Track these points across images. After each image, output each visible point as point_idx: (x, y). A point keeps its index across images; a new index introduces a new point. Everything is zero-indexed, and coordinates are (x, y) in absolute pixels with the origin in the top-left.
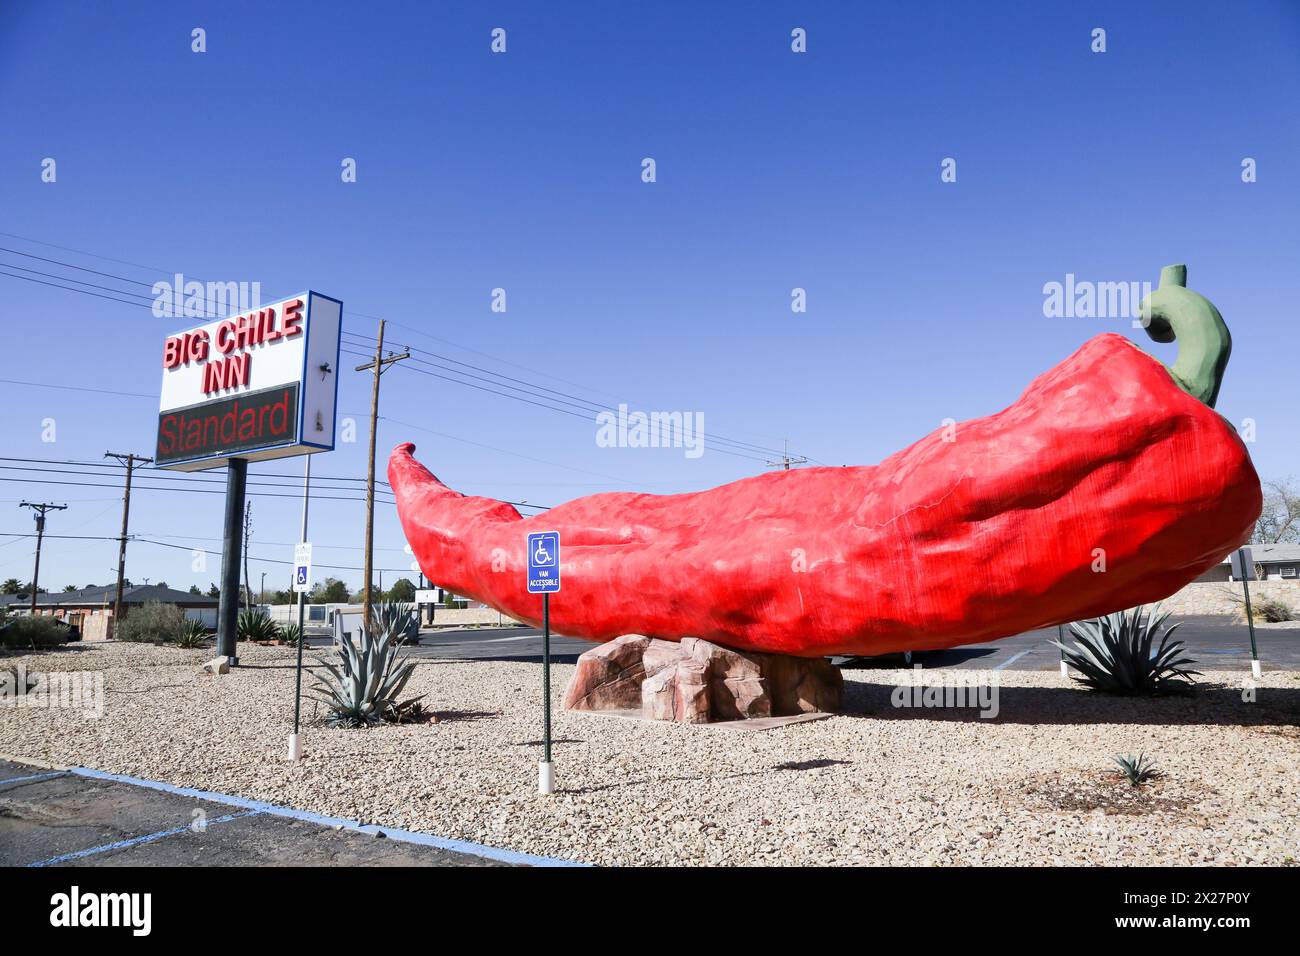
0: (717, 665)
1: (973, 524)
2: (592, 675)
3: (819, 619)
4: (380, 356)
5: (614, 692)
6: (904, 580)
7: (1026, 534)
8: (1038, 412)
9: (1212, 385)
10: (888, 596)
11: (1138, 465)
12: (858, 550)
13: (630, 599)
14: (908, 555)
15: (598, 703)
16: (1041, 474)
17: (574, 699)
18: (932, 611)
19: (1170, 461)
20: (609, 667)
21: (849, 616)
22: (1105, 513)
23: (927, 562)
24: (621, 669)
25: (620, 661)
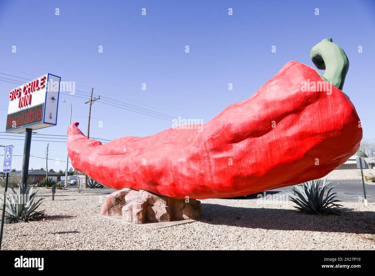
0: (150, 200)
1: (234, 145)
2: (110, 202)
3: (179, 185)
4: (91, 99)
5: (118, 209)
6: (208, 168)
7: (255, 148)
8: (259, 93)
9: (340, 81)
10: (202, 175)
11: (303, 115)
12: (190, 156)
13: (123, 175)
14: (209, 158)
15: (113, 213)
16: (259, 121)
17: (104, 212)
18: (219, 182)
19: (317, 113)
20: (116, 200)
21: (188, 184)
22: (288, 138)
23: (216, 161)
24: (121, 201)
25: (120, 198)
